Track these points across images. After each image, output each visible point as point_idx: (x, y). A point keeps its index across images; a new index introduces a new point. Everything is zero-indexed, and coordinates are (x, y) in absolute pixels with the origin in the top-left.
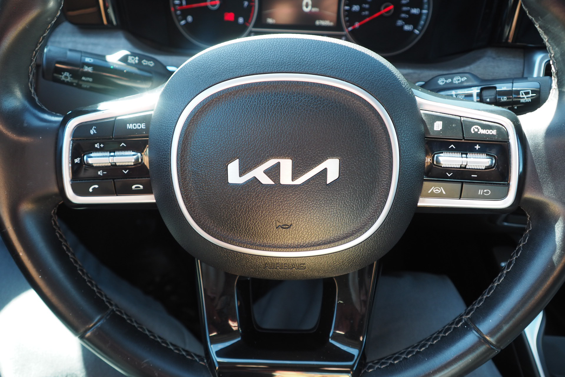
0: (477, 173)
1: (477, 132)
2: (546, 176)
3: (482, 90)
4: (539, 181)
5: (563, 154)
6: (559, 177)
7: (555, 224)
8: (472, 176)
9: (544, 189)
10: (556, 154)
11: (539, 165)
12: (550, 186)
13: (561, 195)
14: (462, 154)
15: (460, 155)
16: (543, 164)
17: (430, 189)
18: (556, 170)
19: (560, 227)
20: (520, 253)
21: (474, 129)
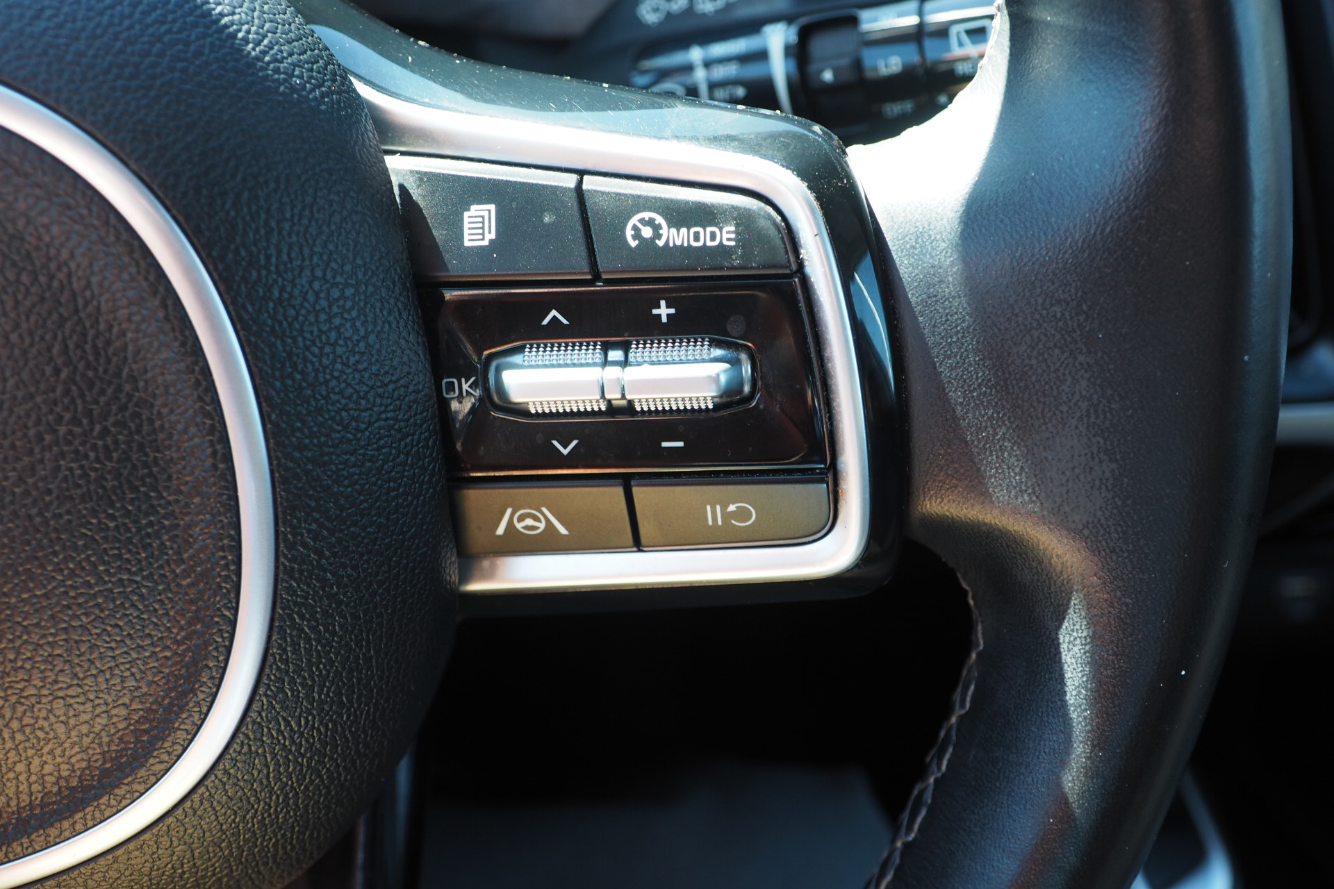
0: (681, 429)
1: (652, 240)
2: (991, 418)
3: (805, 34)
4: (966, 442)
5: (1044, 312)
6: (1044, 417)
7: (1060, 627)
8: (665, 444)
9: (991, 477)
10: (1017, 315)
11: (952, 369)
12: (1013, 460)
13: (1061, 496)
14: (606, 347)
15: (598, 356)
16: (970, 365)
17: (500, 519)
18: (1027, 387)
19: (1078, 641)
20: (947, 756)
21: (637, 228)
